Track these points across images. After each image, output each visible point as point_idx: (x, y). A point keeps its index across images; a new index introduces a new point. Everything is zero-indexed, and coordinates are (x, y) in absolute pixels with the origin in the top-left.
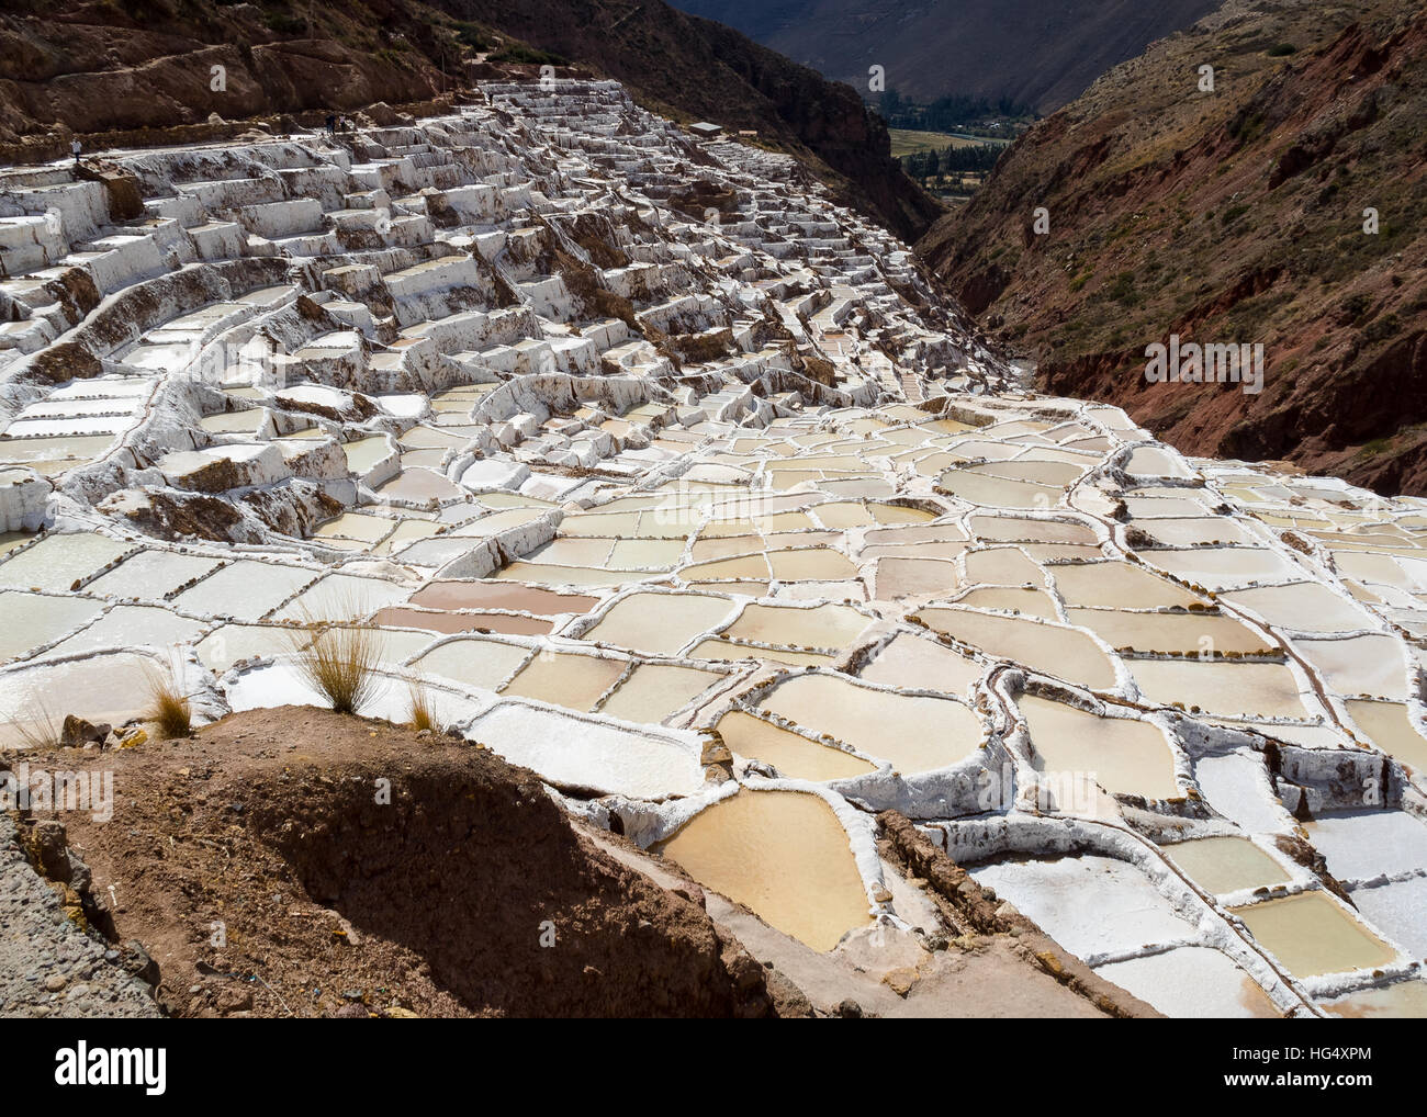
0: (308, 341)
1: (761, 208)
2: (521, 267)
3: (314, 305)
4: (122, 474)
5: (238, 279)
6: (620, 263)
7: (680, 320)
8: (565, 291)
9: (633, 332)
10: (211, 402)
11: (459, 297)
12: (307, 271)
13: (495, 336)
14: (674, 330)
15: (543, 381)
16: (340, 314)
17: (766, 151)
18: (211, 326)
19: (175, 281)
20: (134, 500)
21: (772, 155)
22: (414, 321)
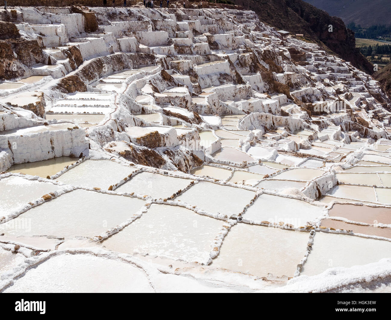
0: (166, 89)
1: (315, 60)
2: (244, 69)
3: (168, 75)
4: (113, 133)
5: (135, 61)
6: (280, 71)
7: (306, 97)
8: (262, 80)
9: (289, 100)
10: (135, 108)
11: (223, 78)
12: (163, 60)
13: (238, 95)
14: (304, 101)
15: (262, 116)
16: (178, 79)
17: (307, 42)
18: (129, 77)
19: (112, 58)
20: (122, 147)
21: (309, 44)
22: (206, 86)
